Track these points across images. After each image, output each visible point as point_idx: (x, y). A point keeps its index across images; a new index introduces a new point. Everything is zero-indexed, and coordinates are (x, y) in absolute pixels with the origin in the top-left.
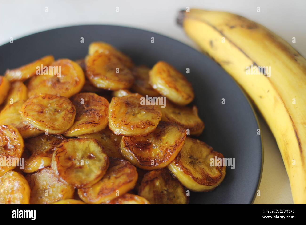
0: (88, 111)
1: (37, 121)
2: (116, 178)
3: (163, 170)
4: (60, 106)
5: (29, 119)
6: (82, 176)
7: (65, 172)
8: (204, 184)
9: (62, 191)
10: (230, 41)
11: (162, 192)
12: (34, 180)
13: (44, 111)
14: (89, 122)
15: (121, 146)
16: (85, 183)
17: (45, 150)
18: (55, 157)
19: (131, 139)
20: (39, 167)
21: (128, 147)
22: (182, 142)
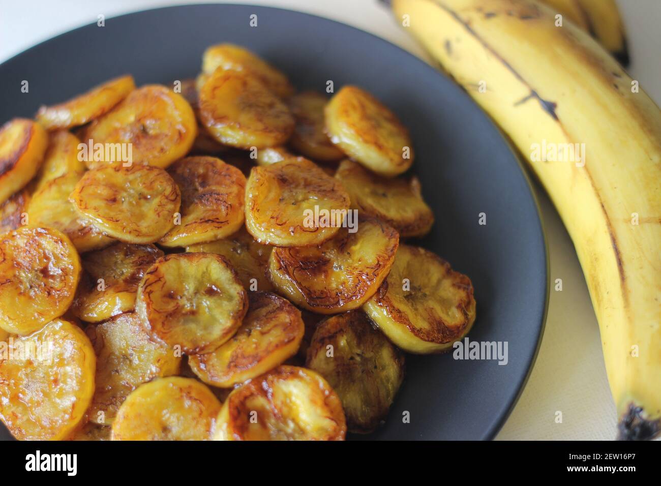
0: (204, 195)
1: (105, 220)
2: (263, 333)
3: (353, 314)
4: (150, 186)
5: (91, 216)
6: (196, 330)
7: (163, 324)
8: (432, 341)
9: (159, 361)
10: (486, 45)
11: (352, 358)
12: (102, 336)
13: (119, 197)
14: (207, 219)
15: (271, 266)
16: (202, 344)
17: (123, 277)
18: (142, 293)
19: (291, 252)
20: (112, 311)
21: (284, 269)
22: (390, 259)
